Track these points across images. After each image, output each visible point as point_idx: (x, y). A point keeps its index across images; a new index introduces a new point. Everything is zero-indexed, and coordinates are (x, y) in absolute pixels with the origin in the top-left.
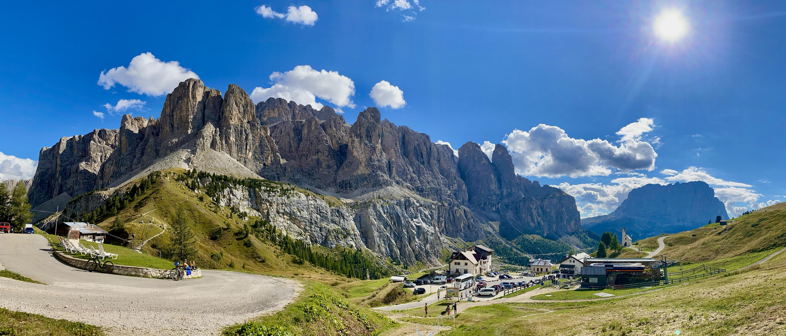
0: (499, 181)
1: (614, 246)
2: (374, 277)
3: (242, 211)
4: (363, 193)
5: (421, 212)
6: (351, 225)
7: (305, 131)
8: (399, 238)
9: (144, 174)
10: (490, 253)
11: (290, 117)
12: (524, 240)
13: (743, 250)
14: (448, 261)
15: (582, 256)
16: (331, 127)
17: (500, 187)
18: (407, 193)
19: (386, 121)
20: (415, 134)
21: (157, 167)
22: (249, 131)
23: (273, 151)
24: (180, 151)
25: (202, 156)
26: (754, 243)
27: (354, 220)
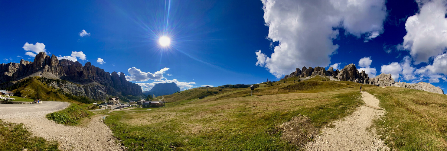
0: (122, 82)
1: (151, 98)
2: (89, 103)
3: (55, 87)
4: (86, 84)
5: (101, 89)
6: (83, 91)
7: (71, 68)
8: (95, 94)
9: (28, 77)
10: (119, 99)
11: (67, 64)
12: (128, 96)
13: (185, 99)
14: (108, 100)
15: (143, 100)
16: (78, 67)
17: (122, 83)
18: (98, 84)
19: (93, 65)
20: (100, 69)
21: (32, 76)
22: (57, 67)
23: (63, 73)
24: (39, 72)
25: (45, 74)
26: (189, 97)
27: (84, 90)
